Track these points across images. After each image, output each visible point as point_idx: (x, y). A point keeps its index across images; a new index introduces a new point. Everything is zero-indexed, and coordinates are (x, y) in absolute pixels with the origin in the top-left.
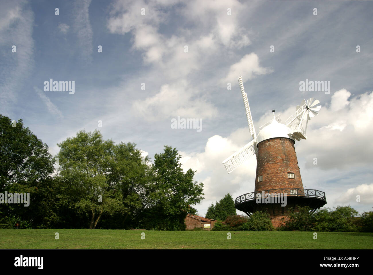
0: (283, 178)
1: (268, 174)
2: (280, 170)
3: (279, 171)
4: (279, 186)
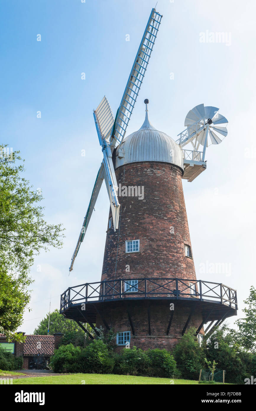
0: (178, 255)
4: (174, 272)
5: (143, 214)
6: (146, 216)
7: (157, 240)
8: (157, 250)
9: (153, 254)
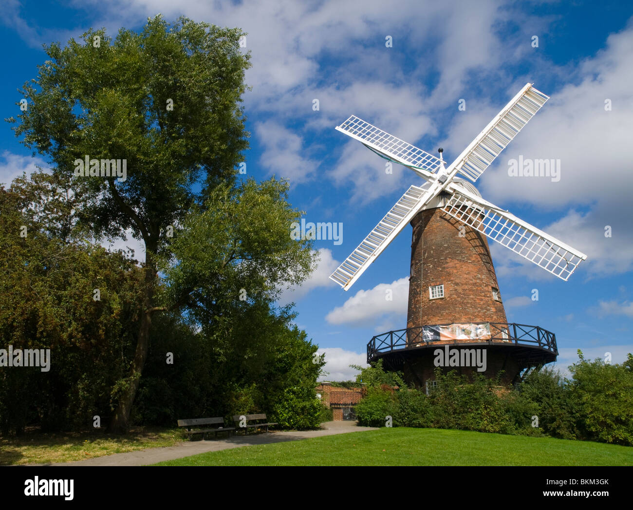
0: (487, 299)
1: (457, 284)
2: (479, 278)
3: (478, 281)
4: (483, 317)
5: (446, 259)
6: (449, 260)
7: (462, 284)
8: (464, 294)
9: (459, 299)
